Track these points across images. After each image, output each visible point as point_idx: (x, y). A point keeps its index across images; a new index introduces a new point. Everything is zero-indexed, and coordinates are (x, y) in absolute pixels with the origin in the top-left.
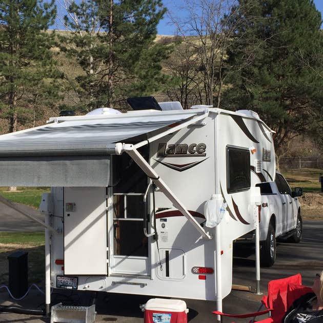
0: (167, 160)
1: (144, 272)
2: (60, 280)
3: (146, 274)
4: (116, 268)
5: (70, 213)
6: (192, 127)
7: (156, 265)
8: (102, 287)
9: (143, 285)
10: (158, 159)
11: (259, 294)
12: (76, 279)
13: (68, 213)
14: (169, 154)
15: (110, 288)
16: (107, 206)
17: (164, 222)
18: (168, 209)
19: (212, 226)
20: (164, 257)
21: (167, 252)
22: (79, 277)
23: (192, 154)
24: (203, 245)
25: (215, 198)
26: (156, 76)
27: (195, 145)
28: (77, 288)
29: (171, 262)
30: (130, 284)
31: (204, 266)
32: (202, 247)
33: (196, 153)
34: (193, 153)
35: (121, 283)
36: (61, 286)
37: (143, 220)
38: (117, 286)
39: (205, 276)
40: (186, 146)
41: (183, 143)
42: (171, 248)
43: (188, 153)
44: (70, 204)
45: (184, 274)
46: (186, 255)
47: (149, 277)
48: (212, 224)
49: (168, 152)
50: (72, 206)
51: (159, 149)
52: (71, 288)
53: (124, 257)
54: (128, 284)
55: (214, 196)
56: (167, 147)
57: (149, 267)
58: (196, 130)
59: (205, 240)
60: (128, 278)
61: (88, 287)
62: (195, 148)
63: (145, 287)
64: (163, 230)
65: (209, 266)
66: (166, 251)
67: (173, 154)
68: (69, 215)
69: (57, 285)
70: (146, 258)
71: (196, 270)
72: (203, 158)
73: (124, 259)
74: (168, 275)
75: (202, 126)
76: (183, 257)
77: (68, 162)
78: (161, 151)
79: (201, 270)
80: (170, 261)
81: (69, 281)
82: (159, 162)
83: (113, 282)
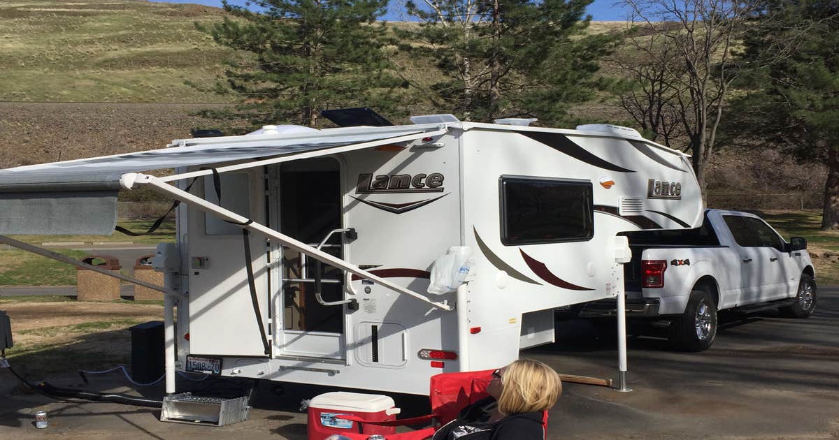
0: (373, 197)
1: (336, 354)
2: (192, 361)
3: (339, 358)
4: (289, 347)
5: (199, 270)
6: (418, 151)
7: (355, 346)
8: (262, 373)
9: (332, 373)
10: (357, 196)
11: (624, 390)
12: (219, 361)
13: (196, 270)
14: (377, 189)
15: (275, 375)
16: (269, 262)
17: (370, 286)
18: (376, 266)
19: (440, 291)
20: (370, 334)
21: (374, 328)
22: (224, 359)
23: (419, 188)
24: (440, 319)
25: (454, 251)
26: (583, 80)
27: (424, 176)
28: (220, 373)
29: (381, 342)
30: (311, 370)
31: (440, 349)
32: (438, 322)
33: (426, 187)
34: (421, 187)
35: (294, 368)
36: (193, 369)
37: (314, 281)
38: (288, 372)
39: (443, 363)
40: (408, 177)
41: (402, 173)
42: (382, 321)
43: (411, 187)
44: (200, 259)
45: (404, 360)
46: (407, 333)
47: (344, 361)
48: (439, 289)
49: (375, 186)
50: (202, 262)
51: (358, 183)
52: (210, 372)
53: (302, 332)
54: (306, 370)
55: (453, 248)
56: (374, 179)
57: (344, 347)
58: (427, 154)
59: (440, 312)
60: (306, 363)
61: (239, 372)
62: (423, 181)
63: (337, 374)
64: (367, 296)
65: (448, 349)
66: (373, 326)
67: (385, 189)
68: (197, 273)
69: (186, 367)
70: (339, 335)
71: (426, 354)
72: (440, 194)
73: (302, 335)
74: (375, 359)
75: (436, 148)
76: (403, 335)
77: (53, 201)
78: (364, 183)
79: (434, 354)
80: (379, 341)
81: (207, 363)
82: (359, 200)
83: (281, 367)
